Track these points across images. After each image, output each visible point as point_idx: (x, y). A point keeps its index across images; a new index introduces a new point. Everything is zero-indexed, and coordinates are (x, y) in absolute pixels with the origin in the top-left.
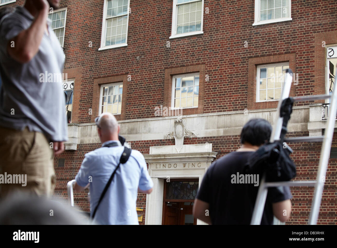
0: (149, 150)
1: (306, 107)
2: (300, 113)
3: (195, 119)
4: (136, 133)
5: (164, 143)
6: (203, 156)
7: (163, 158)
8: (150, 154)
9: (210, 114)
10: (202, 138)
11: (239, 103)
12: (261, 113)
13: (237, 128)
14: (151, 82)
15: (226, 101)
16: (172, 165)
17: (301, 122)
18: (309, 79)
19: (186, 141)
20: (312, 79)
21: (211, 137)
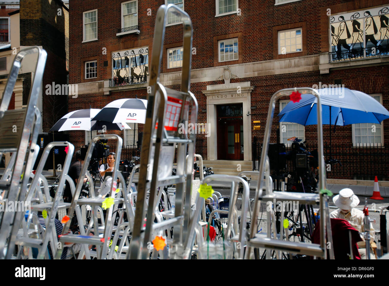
0: (206, 88)
1: (316, 55)
2: (311, 59)
3: (237, 67)
4: (196, 78)
5: (216, 83)
6: (246, 89)
7: (218, 92)
8: (207, 90)
9: (248, 63)
10: (243, 78)
11: (267, 55)
12: (284, 61)
13: (267, 71)
14: (204, 46)
15: (258, 55)
16: (224, 96)
17: (312, 65)
18: (317, 38)
19: (232, 81)
20: (319, 37)
21: (249, 78)
